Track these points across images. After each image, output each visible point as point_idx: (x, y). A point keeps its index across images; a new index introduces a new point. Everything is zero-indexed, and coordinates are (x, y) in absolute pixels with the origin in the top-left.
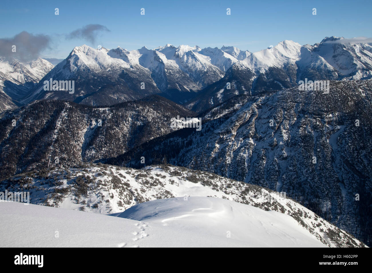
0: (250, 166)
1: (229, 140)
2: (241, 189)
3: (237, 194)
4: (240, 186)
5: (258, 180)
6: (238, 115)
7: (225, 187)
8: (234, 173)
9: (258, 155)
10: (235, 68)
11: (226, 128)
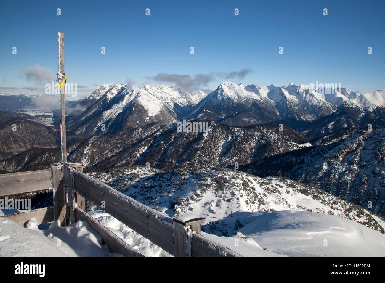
0: (352, 188)
1: (335, 164)
2: (345, 207)
3: (341, 211)
4: (345, 204)
5: (358, 201)
6: (345, 144)
7: (331, 203)
8: (337, 191)
9: (360, 180)
10: (346, 106)
11: (334, 154)
